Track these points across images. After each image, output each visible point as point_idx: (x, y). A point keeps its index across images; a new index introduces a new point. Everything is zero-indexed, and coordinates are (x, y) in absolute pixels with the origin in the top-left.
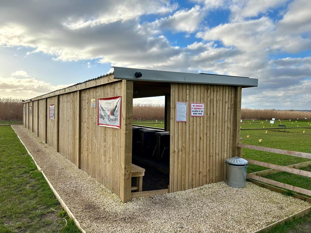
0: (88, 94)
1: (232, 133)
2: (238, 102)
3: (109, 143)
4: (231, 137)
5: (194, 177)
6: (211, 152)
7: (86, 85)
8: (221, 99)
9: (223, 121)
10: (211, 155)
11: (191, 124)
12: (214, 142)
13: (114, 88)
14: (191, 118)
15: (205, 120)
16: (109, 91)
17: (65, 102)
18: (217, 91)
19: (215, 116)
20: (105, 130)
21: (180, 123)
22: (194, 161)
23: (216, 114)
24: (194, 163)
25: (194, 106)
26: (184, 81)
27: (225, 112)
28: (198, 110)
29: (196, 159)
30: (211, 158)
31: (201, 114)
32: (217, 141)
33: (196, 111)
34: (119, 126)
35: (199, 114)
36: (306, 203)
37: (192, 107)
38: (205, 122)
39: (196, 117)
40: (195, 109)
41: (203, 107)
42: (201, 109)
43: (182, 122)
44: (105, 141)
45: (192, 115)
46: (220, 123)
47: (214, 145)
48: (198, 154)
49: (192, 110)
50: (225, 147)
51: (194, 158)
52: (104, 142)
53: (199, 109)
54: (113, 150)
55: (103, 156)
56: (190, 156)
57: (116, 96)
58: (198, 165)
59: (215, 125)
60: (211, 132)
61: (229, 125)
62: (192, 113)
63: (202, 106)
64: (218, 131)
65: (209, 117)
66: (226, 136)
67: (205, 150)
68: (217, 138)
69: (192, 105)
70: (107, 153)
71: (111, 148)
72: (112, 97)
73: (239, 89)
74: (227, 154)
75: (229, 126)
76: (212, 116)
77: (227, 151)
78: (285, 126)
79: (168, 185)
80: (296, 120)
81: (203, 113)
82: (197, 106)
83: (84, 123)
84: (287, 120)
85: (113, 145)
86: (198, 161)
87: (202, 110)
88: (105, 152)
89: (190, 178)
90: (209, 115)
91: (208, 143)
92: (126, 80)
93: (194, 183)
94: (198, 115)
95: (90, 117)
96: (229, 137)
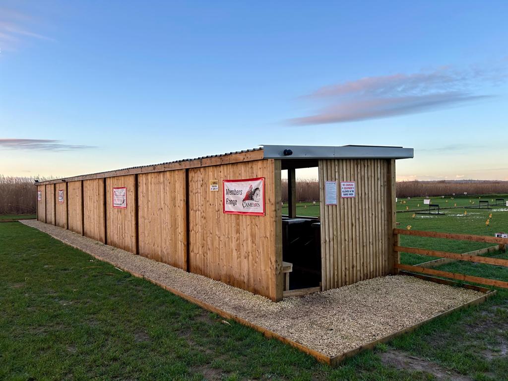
0: (203, 174)
1: (386, 216)
2: (392, 179)
3: (245, 234)
4: (386, 222)
5: (347, 272)
6: (365, 241)
7: (201, 162)
8: (373, 175)
9: (376, 203)
10: (364, 244)
11: (342, 207)
12: (367, 229)
13: (252, 167)
14: (342, 200)
15: (357, 201)
16: (243, 171)
17: (151, 184)
18: (368, 166)
19: (367, 196)
20: (238, 219)
21: (330, 207)
22: (347, 252)
23: (368, 194)
24: (347, 255)
25: (344, 185)
26: (334, 156)
27: (378, 191)
28: (348, 190)
29: (349, 250)
30: (365, 248)
31: (352, 194)
32: (371, 227)
33: (347, 191)
34: (262, 212)
35: (350, 194)
36: (480, 293)
37: (342, 186)
38: (357, 204)
39: (347, 198)
40: (345, 188)
41: (354, 186)
42: (351, 188)
43: (332, 205)
44: (238, 231)
45: (343, 196)
46: (373, 204)
47: (368, 232)
48: (351, 244)
49: (342, 190)
50: (380, 234)
51: (347, 249)
52: (237, 233)
53: (349, 188)
54: (253, 242)
55: (234, 251)
56: (342, 247)
57: (255, 177)
58: (351, 258)
59: (367, 207)
60: (364, 217)
61: (382, 206)
62: (342, 193)
63: (352, 185)
64: (370, 215)
65: (361, 198)
66: (380, 221)
67: (358, 238)
68: (371, 224)
69: (342, 183)
70: (241, 246)
71: (250, 240)
72: (248, 178)
73: (392, 162)
74: (382, 243)
75: (383, 208)
76: (363, 197)
77: (382, 239)
78: (437, 206)
79: (320, 283)
80: (452, 196)
81: (354, 193)
82: (348, 185)
83: (196, 211)
84: (439, 197)
85: (253, 236)
86: (351, 252)
87: (353, 190)
88: (238, 246)
89: (343, 273)
90: (360, 195)
91: (361, 230)
92: (275, 159)
93: (347, 280)
94: (349, 196)
95: (209, 203)
96: (383, 222)
